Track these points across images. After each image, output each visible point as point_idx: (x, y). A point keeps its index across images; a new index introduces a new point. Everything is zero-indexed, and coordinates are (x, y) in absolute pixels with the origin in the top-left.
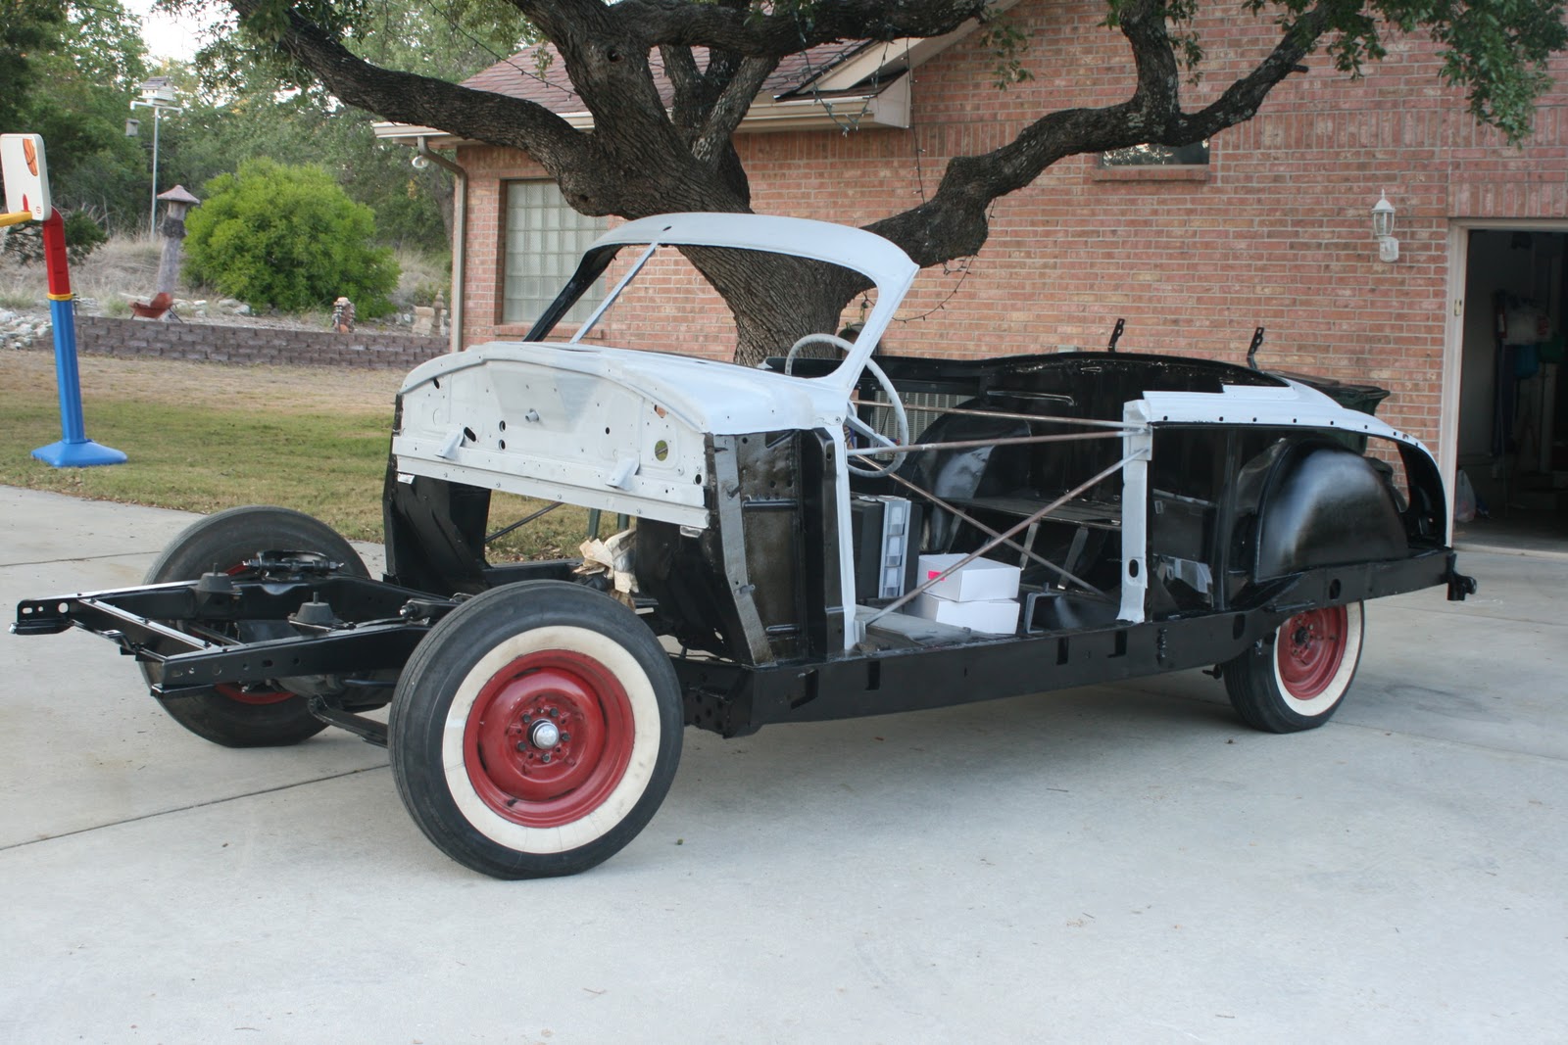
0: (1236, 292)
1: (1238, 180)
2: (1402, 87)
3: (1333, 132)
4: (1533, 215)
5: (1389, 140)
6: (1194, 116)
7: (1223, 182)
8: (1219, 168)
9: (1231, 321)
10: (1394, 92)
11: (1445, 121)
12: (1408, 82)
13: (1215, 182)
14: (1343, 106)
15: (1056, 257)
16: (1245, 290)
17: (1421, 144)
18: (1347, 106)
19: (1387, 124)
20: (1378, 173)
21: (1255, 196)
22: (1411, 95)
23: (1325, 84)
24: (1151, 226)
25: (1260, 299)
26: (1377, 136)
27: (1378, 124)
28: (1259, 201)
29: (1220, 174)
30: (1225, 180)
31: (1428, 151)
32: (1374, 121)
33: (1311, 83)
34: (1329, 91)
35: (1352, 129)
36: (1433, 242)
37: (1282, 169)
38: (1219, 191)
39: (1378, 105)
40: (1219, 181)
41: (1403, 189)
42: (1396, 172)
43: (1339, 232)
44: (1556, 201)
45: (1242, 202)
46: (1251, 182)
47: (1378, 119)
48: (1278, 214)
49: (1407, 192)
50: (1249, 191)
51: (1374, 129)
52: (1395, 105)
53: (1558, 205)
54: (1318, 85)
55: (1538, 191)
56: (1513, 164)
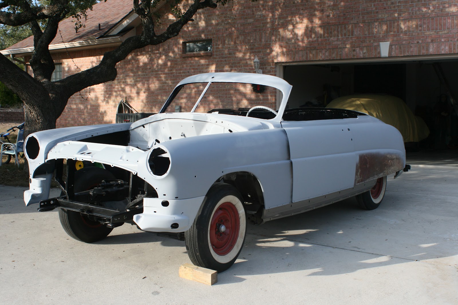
0: (221, 88)
1: (219, 55)
2: (261, 25)
3: (244, 39)
4: (297, 60)
5: (258, 41)
6: (159, 36)
7: (216, 56)
8: (215, 51)
9: (220, 96)
10: (259, 26)
11: (273, 34)
12: (263, 23)
13: (214, 56)
14: (246, 31)
15: (174, 80)
16: (223, 87)
17: (267, 41)
18: (247, 31)
19: (258, 36)
20: (256, 50)
21: (225, 59)
22: (264, 27)
23: (241, 25)
24: (198, 70)
25: (227, 89)
26: (255, 39)
27: (255, 36)
28: (226, 61)
29: (215, 53)
30: (217, 55)
31: (269, 43)
32: (254, 36)
33: (238, 25)
34: (242, 27)
35: (249, 38)
36: (271, 70)
37: (231, 51)
38: (215, 58)
39: (255, 30)
40: (215, 55)
41: (263, 55)
42: (261, 50)
43: (246, 69)
44: (303, 56)
45: (221, 61)
46: (223, 55)
47: (255, 35)
48: (230, 64)
49: (264, 56)
50: (223, 58)
51: (254, 38)
52: (260, 30)
53: (303, 57)
54: (239, 25)
55: (298, 53)
56: (291, 46)
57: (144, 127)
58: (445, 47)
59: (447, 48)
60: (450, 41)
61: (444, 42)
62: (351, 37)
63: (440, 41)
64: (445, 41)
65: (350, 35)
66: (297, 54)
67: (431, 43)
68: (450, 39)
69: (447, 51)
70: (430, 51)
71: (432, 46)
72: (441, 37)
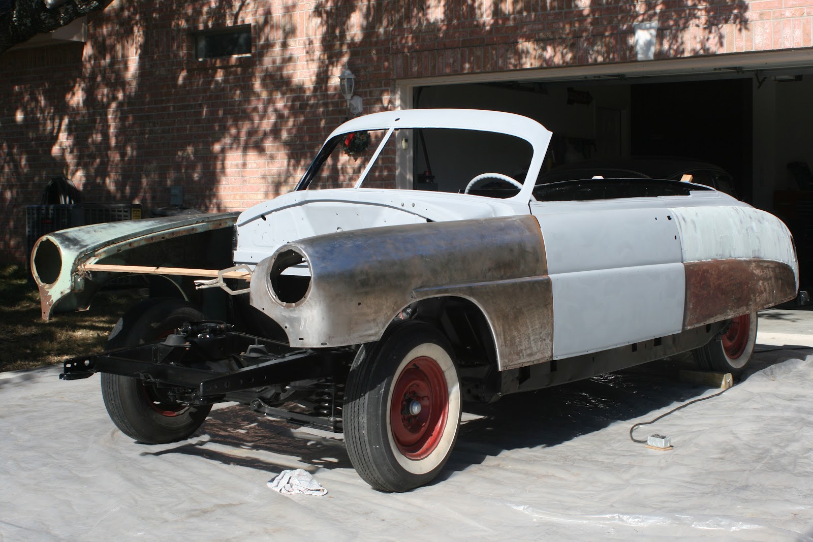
1: (268, 63)
3: (321, 23)
4: (441, 73)
8: (257, 55)
11: (386, 9)
13: (255, 65)
19: (352, 15)
20: (348, 50)
21: (279, 73)
26: (346, 24)
28: (281, 76)
29: (258, 59)
30: (262, 64)
31: (377, 32)
35: (332, 20)
36: (383, 97)
37: (293, 52)
38: (258, 71)
39: (347, 2)
40: (258, 64)
41: (364, 62)
42: (359, 49)
45: (272, 77)
46: (276, 63)
50: (275, 70)
51: (345, 19)
55: (443, 56)
56: (428, 37)
57: (265, 219)
58: (793, 32)
59: (798, 33)
60: (805, 14)
61: (791, 19)
62: (566, 13)
63: (782, 15)
64: (794, 15)
65: (565, 6)
66: (441, 57)
67: (759, 22)
68: (806, 11)
69: (799, 41)
70: (757, 42)
71: (760, 29)
72: (783, 6)
